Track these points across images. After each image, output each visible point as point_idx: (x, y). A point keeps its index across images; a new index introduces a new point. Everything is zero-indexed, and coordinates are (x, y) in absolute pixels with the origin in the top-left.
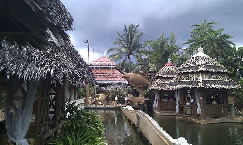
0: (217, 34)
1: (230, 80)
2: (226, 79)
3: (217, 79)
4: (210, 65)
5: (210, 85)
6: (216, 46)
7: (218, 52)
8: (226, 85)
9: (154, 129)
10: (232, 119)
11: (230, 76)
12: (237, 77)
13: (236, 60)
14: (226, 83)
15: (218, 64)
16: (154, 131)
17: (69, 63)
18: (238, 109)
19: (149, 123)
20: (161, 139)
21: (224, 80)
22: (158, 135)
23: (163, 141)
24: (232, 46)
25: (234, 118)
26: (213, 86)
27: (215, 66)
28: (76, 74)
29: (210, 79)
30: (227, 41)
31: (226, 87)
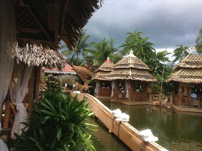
0: (144, 42)
1: (150, 75)
2: (147, 74)
3: (141, 74)
4: (137, 64)
5: (136, 78)
6: (142, 50)
7: (143, 54)
8: (147, 79)
9: (98, 105)
10: (150, 102)
11: (150, 72)
12: (155, 73)
13: (155, 61)
14: (147, 77)
15: (143, 63)
16: (98, 107)
17: (56, 56)
18: (154, 96)
19: (95, 102)
20: (103, 111)
21: (146, 75)
22: (101, 109)
23: (105, 113)
24: (154, 51)
25: (151, 102)
26: (138, 79)
27: (140, 65)
28: (61, 63)
29: (137, 73)
30: (150, 47)
31: (147, 80)
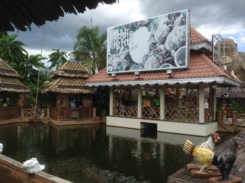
0: (11, 40)
1: (22, 84)
2: (18, 82)
3: (10, 83)
4: (4, 69)
5: (2, 89)
6: (10, 51)
7: (12, 57)
8: (17, 89)
10: (21, 119)
11: (22, 80)
12: (27, 82)
13: (27, 66)
14: (17, 87)
15: (11, 68)
18: (26, 110)
21: (16, 84)
24: (25, 53)
25: (24, 119)
26: (5, 89)
27: (8, 70)
29: (3, 82)
30: (21, 48)
31: (18, 91)
